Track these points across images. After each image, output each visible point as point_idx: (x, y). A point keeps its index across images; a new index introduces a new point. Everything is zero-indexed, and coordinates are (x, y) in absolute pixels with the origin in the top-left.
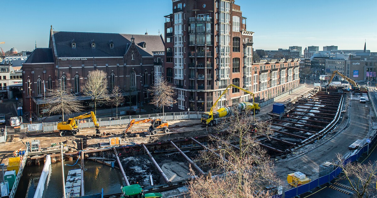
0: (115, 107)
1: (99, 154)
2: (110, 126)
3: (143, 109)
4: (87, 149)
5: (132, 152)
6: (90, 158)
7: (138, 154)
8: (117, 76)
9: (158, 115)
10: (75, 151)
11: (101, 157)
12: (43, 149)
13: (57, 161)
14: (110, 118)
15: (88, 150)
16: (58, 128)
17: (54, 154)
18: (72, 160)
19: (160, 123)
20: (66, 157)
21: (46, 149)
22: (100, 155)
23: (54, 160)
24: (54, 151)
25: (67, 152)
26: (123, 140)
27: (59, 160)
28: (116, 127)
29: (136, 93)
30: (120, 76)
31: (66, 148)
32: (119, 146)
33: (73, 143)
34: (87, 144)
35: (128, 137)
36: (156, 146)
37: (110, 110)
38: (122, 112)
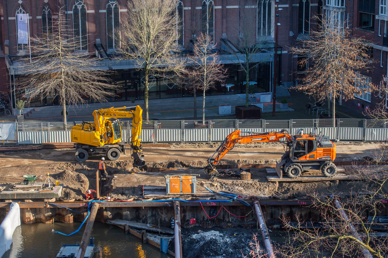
0: (200, 92)
1: (139, 213)
2: (182, 144)
3: (284, 102)
4: (109, 198)
5: (224, 217)
6: (113, 222)
7: (239, 226)
8: (220, 7)
9: (317, 122)
10: (79, 200)
11: (144, 222)
12: (5, 187)
13: (36, 219)
14: (184, 123)
15: (110, 201)
16: (74, 138)
17: (29, 203)
18: (72, 222)
19: (310, 145)
20: (57, 212)
21: (13, 187)
22: (141, 217)
23: (30, 216)
24: (28, 194)
25: (59, 200)
26: (202, 184)
27: (40, 219)
28: (198, 149)
29: (269, 57)
30: (228, 7)
31: (58, 190)
32: (190, 198)
33: (79, 179)
34: (113, 184)
35: (220, 177)
36: (294, 210)
37: (188, 101)
38: (225, 107)
